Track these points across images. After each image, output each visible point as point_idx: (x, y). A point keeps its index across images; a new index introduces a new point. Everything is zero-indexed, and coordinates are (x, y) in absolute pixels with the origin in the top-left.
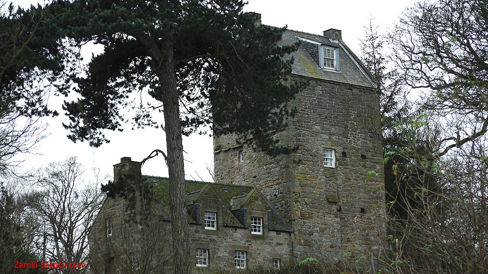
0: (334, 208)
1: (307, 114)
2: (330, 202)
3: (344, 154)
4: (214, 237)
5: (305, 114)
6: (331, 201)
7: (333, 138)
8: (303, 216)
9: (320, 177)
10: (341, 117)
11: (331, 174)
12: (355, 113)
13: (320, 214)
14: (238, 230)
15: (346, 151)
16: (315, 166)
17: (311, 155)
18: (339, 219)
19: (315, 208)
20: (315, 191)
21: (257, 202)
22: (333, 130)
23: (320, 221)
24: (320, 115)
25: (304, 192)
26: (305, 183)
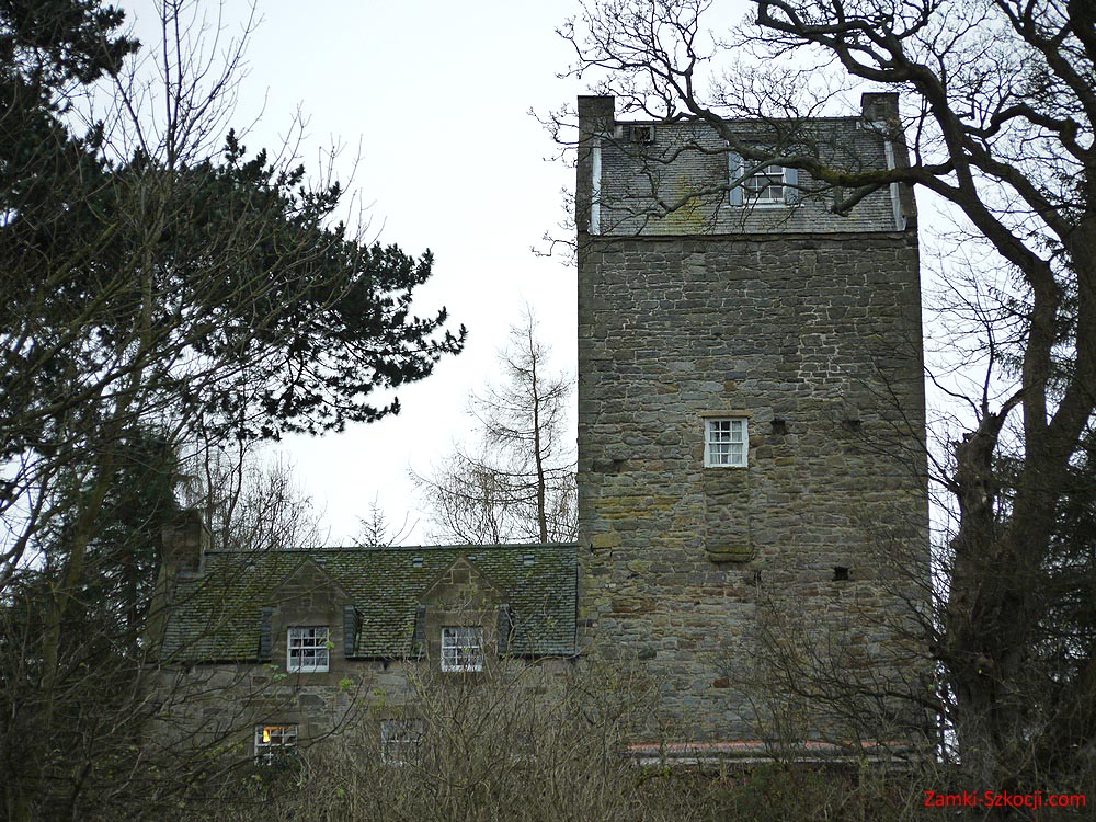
0: (734, 577)
1: (649, 335)
2: (718, 563)
3: (779, 426)
4: (317, 691)
5: (642, 335)
6: (726, 558)
7: (742, 387)
8: (619, 609)
9: (686, 498)
10: (772, 327)
11: (728, 484)
12: (823, 310)
13: (682, 597)
14: (395, 667)
15: (784, 416)
16: (672, 471)
17: (658, 443)
18: (751, 606)
19: (664, 582)
20: (666, 539)
21: (461, 587)
22: (739, 365)
23: (680, 617)
24: (695, 332)
25: (626, 544)
26: (631, 518)
